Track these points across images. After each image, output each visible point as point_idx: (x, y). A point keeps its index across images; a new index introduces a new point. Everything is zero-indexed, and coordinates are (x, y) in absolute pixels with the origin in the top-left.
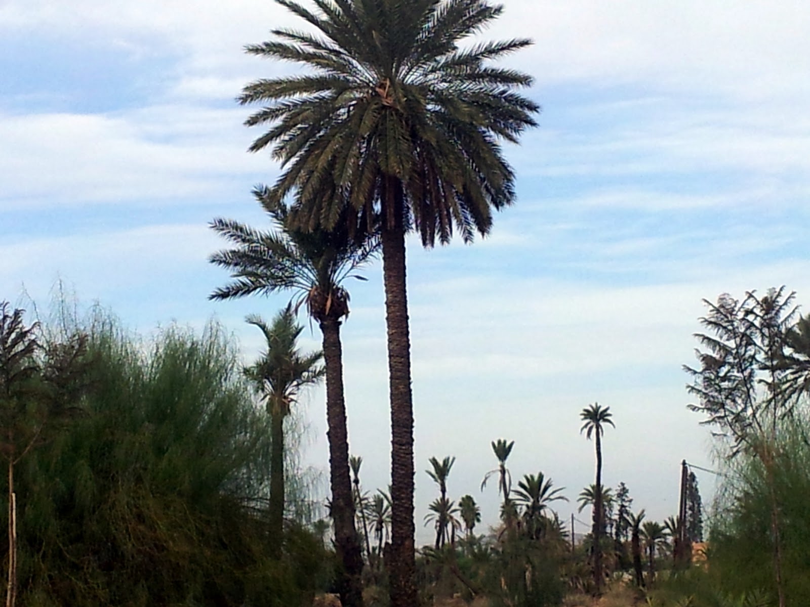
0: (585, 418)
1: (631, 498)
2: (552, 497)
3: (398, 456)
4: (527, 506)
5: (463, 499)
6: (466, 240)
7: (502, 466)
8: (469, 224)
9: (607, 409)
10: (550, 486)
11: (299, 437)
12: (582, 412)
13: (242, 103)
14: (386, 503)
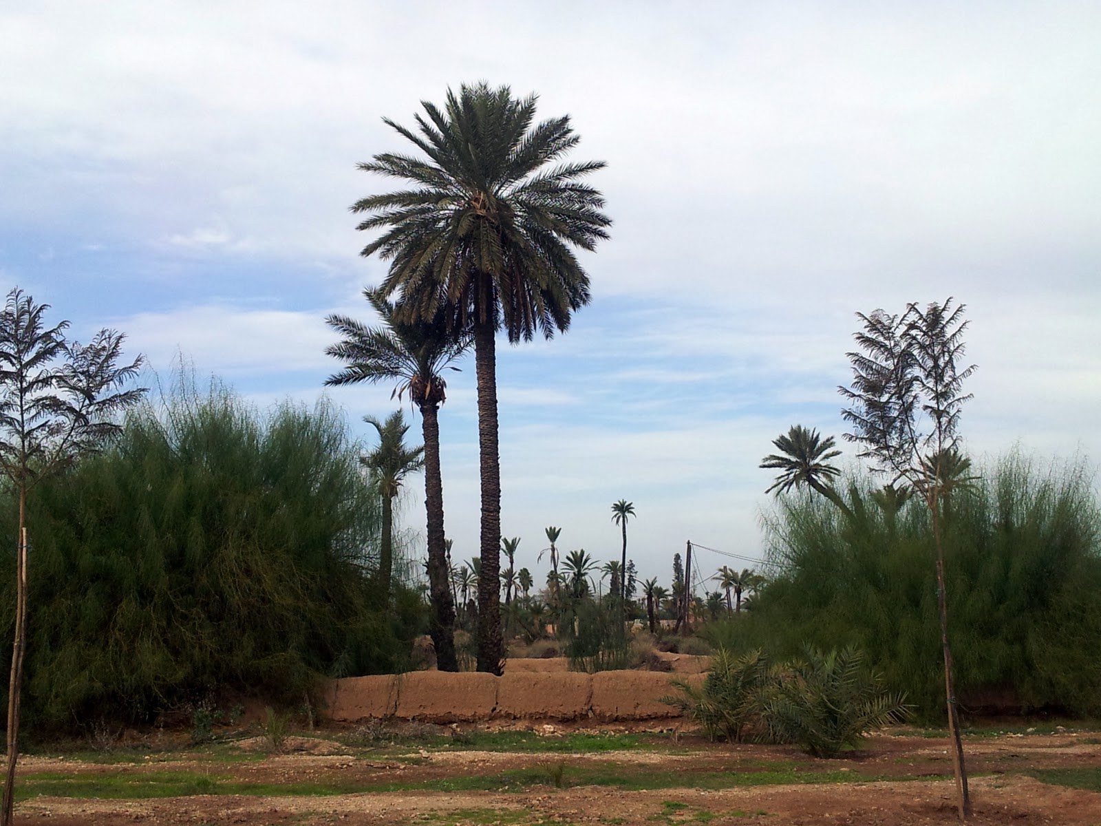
0: (615, 510)
1: (636, 570)
2: (590, 567)
3: (487, 522)
4: (574, 573)
5: (521, 570)
6: (547, 337)
7: (553, 546)
8: (549, 323)
9: (631, 504)
10: (589, 559)
11: (400, 502)
12: (613, 506)
13: (355, 211)
14: (469, 571)
